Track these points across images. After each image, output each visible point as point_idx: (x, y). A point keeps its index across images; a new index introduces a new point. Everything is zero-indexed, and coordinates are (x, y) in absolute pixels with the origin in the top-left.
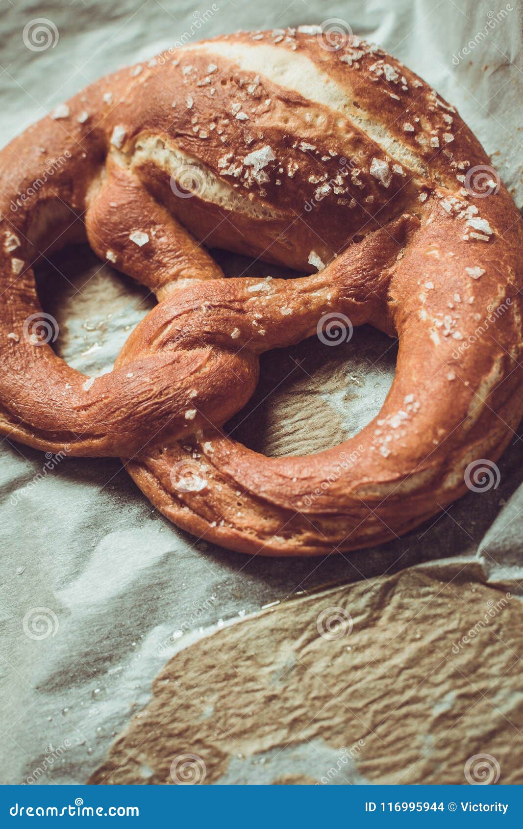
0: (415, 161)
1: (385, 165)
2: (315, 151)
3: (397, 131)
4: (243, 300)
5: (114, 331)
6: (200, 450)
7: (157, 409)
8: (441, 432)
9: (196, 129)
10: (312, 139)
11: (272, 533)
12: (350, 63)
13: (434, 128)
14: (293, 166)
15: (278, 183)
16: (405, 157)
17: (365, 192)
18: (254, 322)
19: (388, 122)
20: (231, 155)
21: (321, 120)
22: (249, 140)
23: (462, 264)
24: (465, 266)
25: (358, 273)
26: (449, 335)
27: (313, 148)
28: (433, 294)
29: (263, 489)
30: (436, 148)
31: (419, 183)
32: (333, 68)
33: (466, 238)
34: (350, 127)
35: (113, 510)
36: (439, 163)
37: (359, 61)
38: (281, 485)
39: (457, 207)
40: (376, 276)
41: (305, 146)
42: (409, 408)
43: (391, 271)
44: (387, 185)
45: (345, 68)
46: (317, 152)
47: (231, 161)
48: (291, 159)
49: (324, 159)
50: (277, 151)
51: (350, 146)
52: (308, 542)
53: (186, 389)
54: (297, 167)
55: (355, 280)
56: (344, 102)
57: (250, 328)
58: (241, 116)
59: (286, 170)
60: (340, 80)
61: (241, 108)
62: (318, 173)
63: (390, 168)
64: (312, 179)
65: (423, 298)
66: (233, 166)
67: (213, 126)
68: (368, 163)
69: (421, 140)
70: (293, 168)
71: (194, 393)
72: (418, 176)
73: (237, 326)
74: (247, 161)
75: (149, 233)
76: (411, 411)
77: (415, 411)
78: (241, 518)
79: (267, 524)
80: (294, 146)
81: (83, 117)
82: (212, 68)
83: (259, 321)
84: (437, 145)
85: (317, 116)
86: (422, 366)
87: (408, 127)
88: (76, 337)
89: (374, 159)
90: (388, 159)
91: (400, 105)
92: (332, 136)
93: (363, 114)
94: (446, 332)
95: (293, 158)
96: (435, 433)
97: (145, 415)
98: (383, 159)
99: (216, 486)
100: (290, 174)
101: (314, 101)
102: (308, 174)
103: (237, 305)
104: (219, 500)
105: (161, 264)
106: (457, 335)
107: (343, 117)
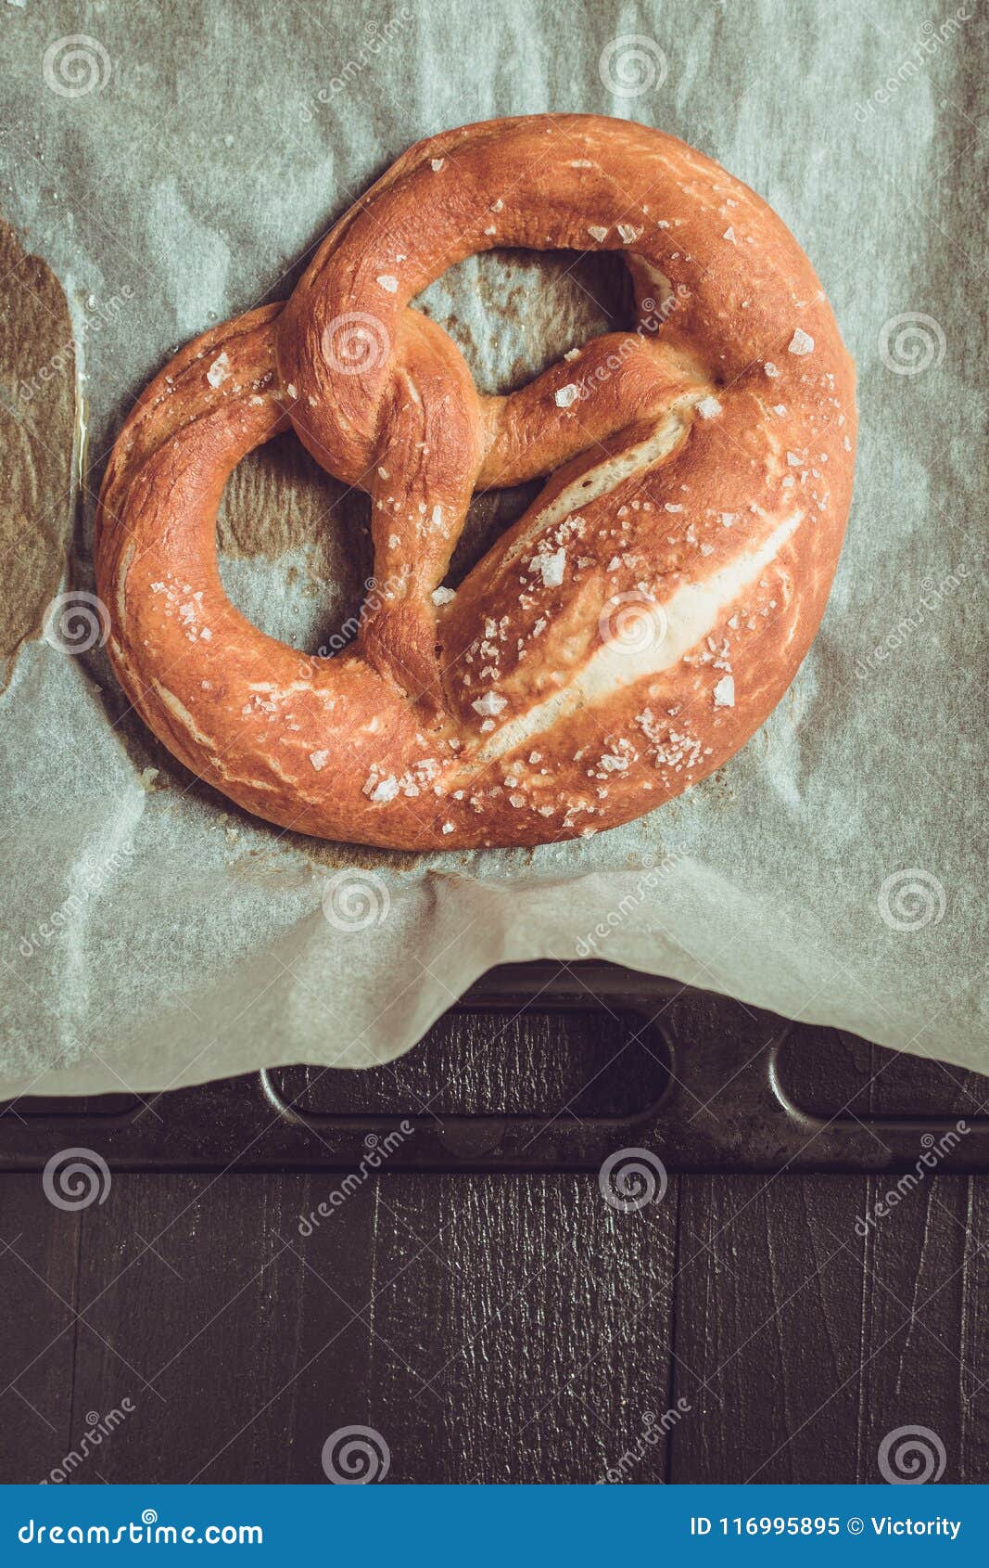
0: (497, 750)
1: (495, 711)
2: (532, 633)
3: (537, 743)
4: (426, 497)
5: (497, 325)
6: (260, 392)
7: (307, 355)
8: (154, 652)
9: (636, 505)
10: (546, 637)
11: (137, 441)
12: (638, 718)
13: (533, 788)
14: (529, 603)
15: (523, 580)
16: (504, 740)
17: (475, 677)
18: (391, 499)
19: (549, 735)
20: (580, 535)
21: (567, 655)
22: (582, 563)
23: (337, 749)
24: (333, 752)
25: (395, 637)
26: (254, 700)
27: (536, 632)
28: (317, 705)
29: (176, 445)
30: (504, 779)
31: (473, 744)
32: (634, 695)
33: (374, 767)
34: (550, 687)
35: (258, 266)
36: (488, 778)
37: (640, 730)
38: (174, 466)
39: (421, 774)
40: (385, 656)
41: (541, 624)
42: (194, 630)
43: (388, 675)
44: (474, 705)
45: (633, 709)
46: (529, 637)
47: (574, 534)
48: (537, 604)
49: (521, 642)
50: (552, 591)
51: (527, 679)
52: (113, 474)
53: (321, 395)
54: (526, 607)
55: (388, 630)
56: (585, 690)
57: (387, 494)
58: (616, 563)
59: (528, 593)
60: (615, 697)
61: (626, 568)
62: (510, 631)
63: (490, 717)
64: (506, 620)
65: (323, 693)
66: (568, 534)
67: (626, 526)
68: (502, 694)
69: (518, 767)
70: (527, 602)
71: (313, 402)
72: (481, 747)
73: (391, 478)
74: (562, 552)
75: (571, 410)
76: (190, 631)
77: (188, 634)
78: (167, 412)
79: (147, 441)
80: (547, 612)
81: (772, 371)
82: (707, 550)
83: (391, 506)
84: (506, 783)
85: (573, 652)
86: (237, 661)
87: (536, 757)
88: (508, 275)
89: (506, 702)
90: (501, 718)
91: (569, 759)
92: (544, 661)
93: (569, 709)
94: (258, 700)
95: (537, 607)
96: (156, 646)
97: (305, 339)
98: (503, 712)
99: (211, 396)
100: (522, 597)
101: (595, 655)
102: (513, 618)
103: (418, 485)
104: (194, 394)
105: (528, 412)
106: (248, 710)
107: (566, 684)
